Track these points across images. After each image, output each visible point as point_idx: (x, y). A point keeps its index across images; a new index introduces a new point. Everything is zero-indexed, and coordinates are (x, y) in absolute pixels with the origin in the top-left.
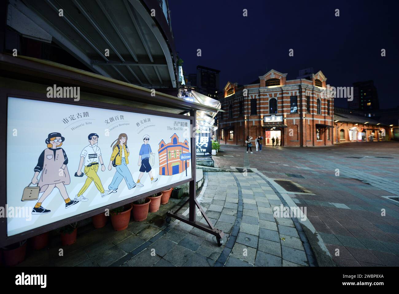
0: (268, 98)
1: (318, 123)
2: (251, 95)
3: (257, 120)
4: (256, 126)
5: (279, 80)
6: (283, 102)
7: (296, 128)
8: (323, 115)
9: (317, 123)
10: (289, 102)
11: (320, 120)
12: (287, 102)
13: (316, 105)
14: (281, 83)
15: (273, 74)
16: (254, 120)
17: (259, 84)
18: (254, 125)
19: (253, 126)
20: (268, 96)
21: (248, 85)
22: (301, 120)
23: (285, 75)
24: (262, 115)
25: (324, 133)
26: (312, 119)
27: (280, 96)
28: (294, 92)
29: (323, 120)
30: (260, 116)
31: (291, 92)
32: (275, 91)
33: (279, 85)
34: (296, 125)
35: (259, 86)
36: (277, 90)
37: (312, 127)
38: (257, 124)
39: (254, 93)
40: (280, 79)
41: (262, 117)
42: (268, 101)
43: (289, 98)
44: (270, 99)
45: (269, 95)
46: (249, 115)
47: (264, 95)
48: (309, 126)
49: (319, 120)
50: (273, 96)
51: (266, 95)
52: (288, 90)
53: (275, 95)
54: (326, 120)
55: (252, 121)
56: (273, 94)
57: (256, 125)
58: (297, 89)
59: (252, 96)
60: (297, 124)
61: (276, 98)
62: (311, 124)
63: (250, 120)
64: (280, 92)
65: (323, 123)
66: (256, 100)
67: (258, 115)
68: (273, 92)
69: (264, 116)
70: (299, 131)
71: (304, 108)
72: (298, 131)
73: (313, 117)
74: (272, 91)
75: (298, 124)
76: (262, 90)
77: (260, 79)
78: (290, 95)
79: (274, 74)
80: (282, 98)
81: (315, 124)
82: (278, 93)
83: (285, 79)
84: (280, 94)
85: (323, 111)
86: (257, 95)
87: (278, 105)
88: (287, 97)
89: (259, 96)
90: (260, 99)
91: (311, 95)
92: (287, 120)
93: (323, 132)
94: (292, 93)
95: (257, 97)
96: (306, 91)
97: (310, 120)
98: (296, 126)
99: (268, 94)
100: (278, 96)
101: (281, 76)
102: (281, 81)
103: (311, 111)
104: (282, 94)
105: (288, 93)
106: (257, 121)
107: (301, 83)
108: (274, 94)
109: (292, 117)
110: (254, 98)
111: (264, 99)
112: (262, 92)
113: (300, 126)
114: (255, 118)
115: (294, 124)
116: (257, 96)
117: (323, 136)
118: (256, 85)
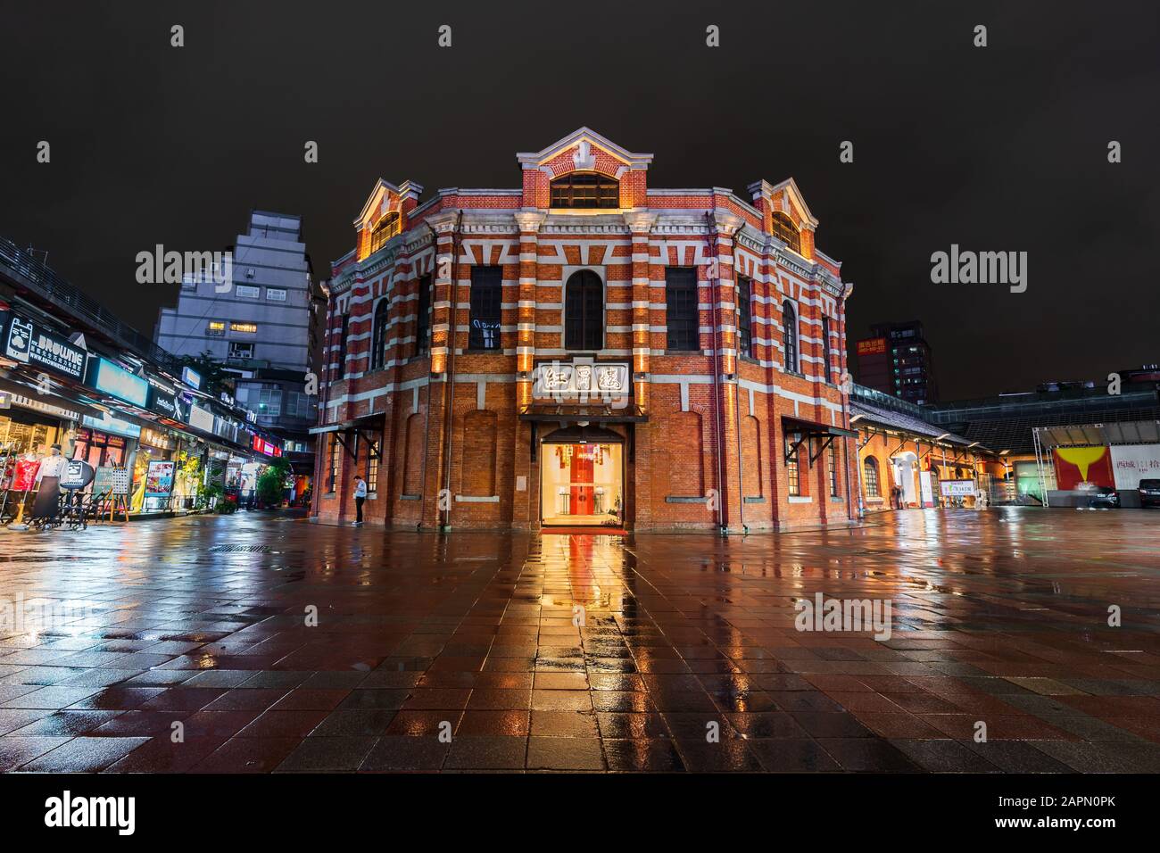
0: (559, 267)
1: (791, 415)
2: (473, 242)
3: (500, 379)
4: (494, 414)
5: (617, 182)
6: (629, 294)
7: (696, 433)
8: (809, 378)
9: (787, 413)
10: (662, 295)
11: (798, 398)
12: (648, 293)
13: (781, 329)
14: (623, 201)
15: (584, 150)
16: (482, 381)
17: (516, 192)
18: (481, 405)
19: (474, 413)
20: (561, 258)
21: (463, 192)
22: (717, 392)
23: (643, 161)
24: (525, 352)
25: (815, 463)
26: (763, 389)
27: (620, 261)
28: (681, 246)
29: (811, 401)
30: (515, 359)
31: (670, 248)
32: (593, 231)
33: (617, 206)
34: (691, 412)
35: (516, 202)
36: (606, 228)
37: (764, 428)
38: (501, 403)
39: (492, 237)
40: (618, 177)
41: (525, 365)
42: (561, 284)
43: (662, 273)
44: (568, 271)
45: (567, 254)
46: (459, 351)
47: (540, 251)
48: (755, 422)
49: (796, 400)
50: (585, 258)
51: (553, 251)
52: (656, 237)
53: (597, 254)
54: (823, 402)
55: (474, 386)
56: (585, 246)
57: (493, 406)
58: (697, 232)
59: (478, 251)
60: (698, 407)
61: (600, 271)
62: (763, 415)
63: (461, 378)
64: (620, 243)
65: (811, 418)
66: (496, 270)
67: (507, 352)
68: (584, 237)
69: (536, 362)
70: (707, 448)
71: (728, 329)
72: (701, 444)
73: (769, 383)
74: (579, 231)
75: (703, 407)
76: (529, 220)
77: (525, 167)
78: (664, 259)
79: (592, 154)
80: (629, 271)
81: (777, 416)
82: (611, 245)
83: (643, 182)
84: (616, 252)
85: (808, 358)
86: (506, 245)
87: (610, 306)
88: (649, 270)
89: (515, 250)
90: (518, 270)
91: (758, 277)
92: (650, 385)
93: (812, 460)
94: (673, 250)
95: (505, 259)
96: (738, 251)
97: (757, 394)
98: (695, 421)
99: (559, 244)
100: (609, 259)
101: (625, 165)
102: (623, 189)
103: (761, 352)
104: (628, 251)
105: (656, 252)
106: (499, 385)
107: (714, 206)
108: (591, 249)
109: (672, 371)
110: (487, 260)
111: (538, 271)
112: (528, 234)
113: (713, 419)
114: (489, 368)
115: (686, 408)
116: (506, 250)
117: (813, 475)
118: (502, 193)
